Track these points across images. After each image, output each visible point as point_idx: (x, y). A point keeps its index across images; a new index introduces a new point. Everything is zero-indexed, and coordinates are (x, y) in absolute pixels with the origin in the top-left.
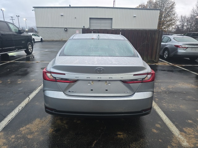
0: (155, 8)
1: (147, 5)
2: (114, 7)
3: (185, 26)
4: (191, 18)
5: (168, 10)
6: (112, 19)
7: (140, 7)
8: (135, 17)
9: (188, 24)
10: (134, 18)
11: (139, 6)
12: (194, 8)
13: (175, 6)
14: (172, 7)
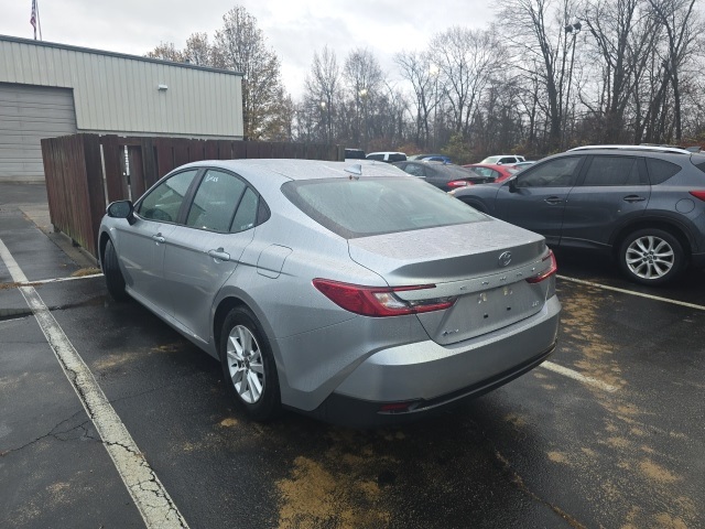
0: (219, 68)
1: (188, 53)
2: (38, 39)
3: (295, 127)
4: (308, 106)
5: (262, 79)
6: (70, 91)
7: (161, 58)
8: (164, 90)
9: (300, 123)
10: (162, 95)
11: (157, 51)
12: (308, 77)
13: (279, 69)
14: (271, 71)
